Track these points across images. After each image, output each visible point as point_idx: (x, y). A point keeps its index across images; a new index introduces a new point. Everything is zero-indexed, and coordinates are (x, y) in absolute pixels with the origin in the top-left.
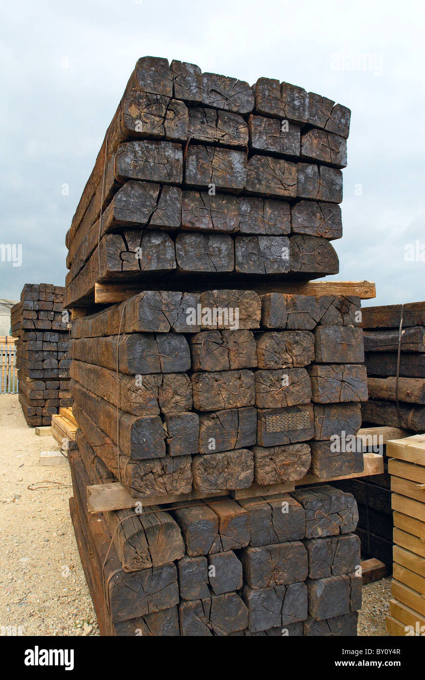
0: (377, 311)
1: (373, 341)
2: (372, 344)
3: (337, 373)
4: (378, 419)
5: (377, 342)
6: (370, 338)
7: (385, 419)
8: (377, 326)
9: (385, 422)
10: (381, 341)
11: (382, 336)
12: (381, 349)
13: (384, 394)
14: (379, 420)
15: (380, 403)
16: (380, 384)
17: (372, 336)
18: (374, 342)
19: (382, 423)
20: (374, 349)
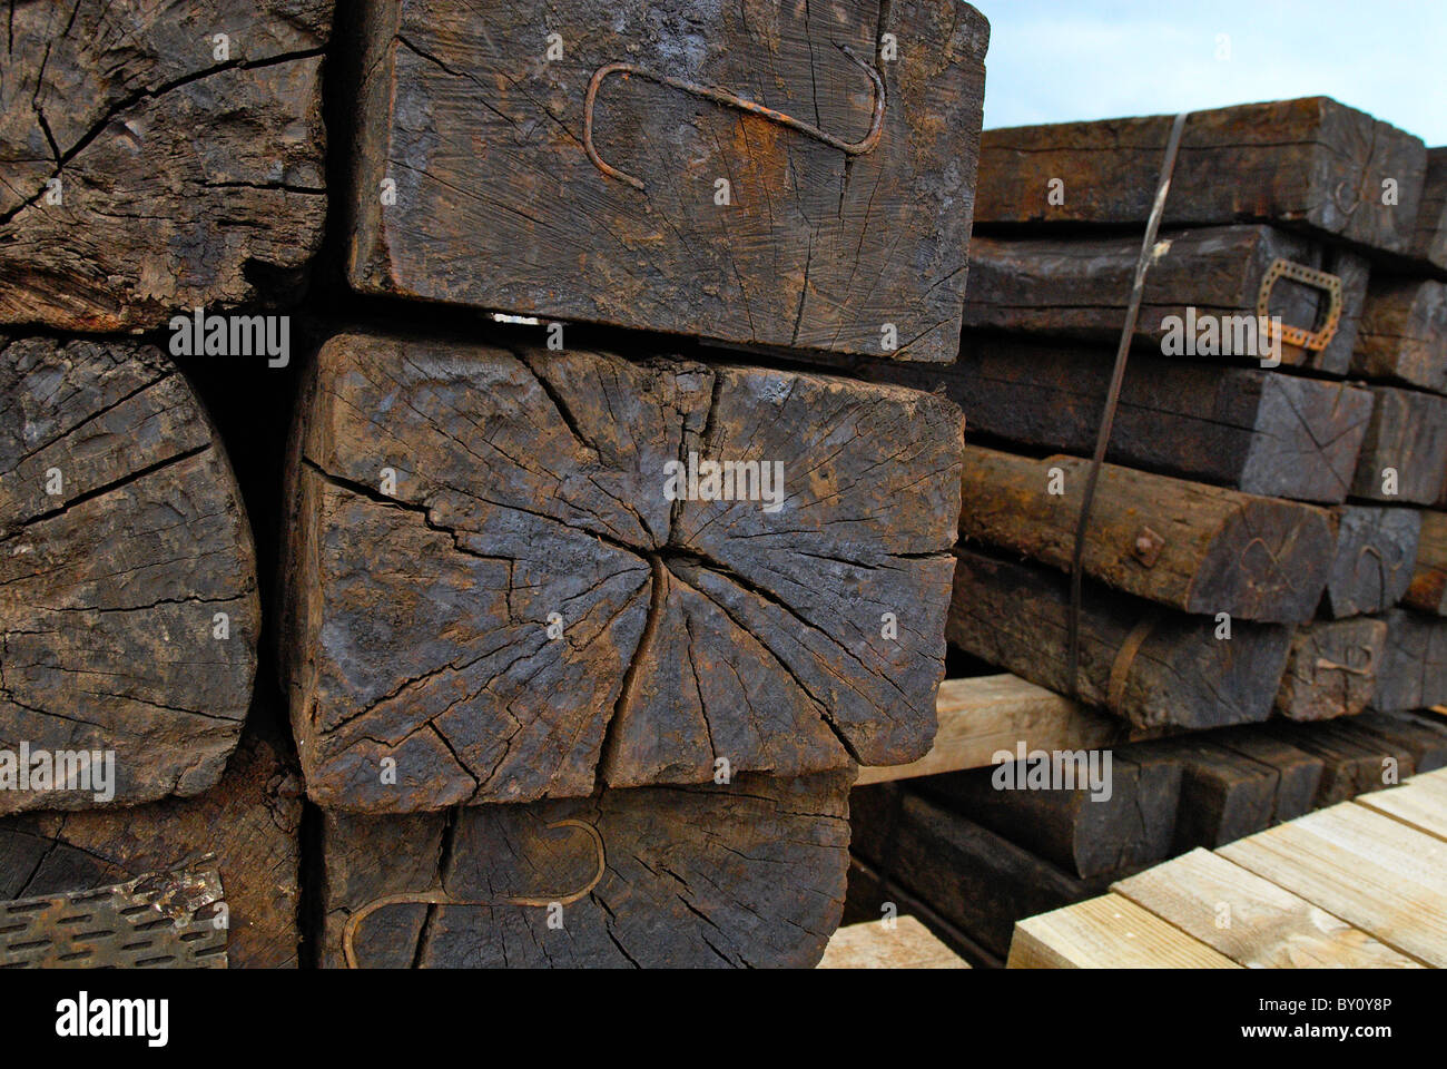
0: (1046, 143)
1: (1004, 280)
2: (997, 296)
3: (608, 459)
4: (971, 634)
5: (1023, 289)
6: (993, 270)
7: (1002, 642)
8: (1037, 214)
9: (1001, 653)
10: (1043, 284)
11: (1050, 263)
12: (1039, 324)
13: (1016, 531)
14: (975, 639)
15: (993, 566)
16: (1004, 483)
17: (1007, 258)
18: (1014, 286)
19: (989, 654)
20: (1006, 320)
